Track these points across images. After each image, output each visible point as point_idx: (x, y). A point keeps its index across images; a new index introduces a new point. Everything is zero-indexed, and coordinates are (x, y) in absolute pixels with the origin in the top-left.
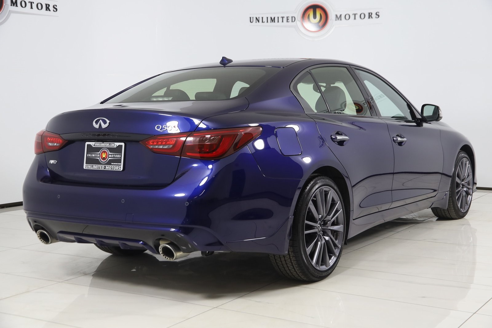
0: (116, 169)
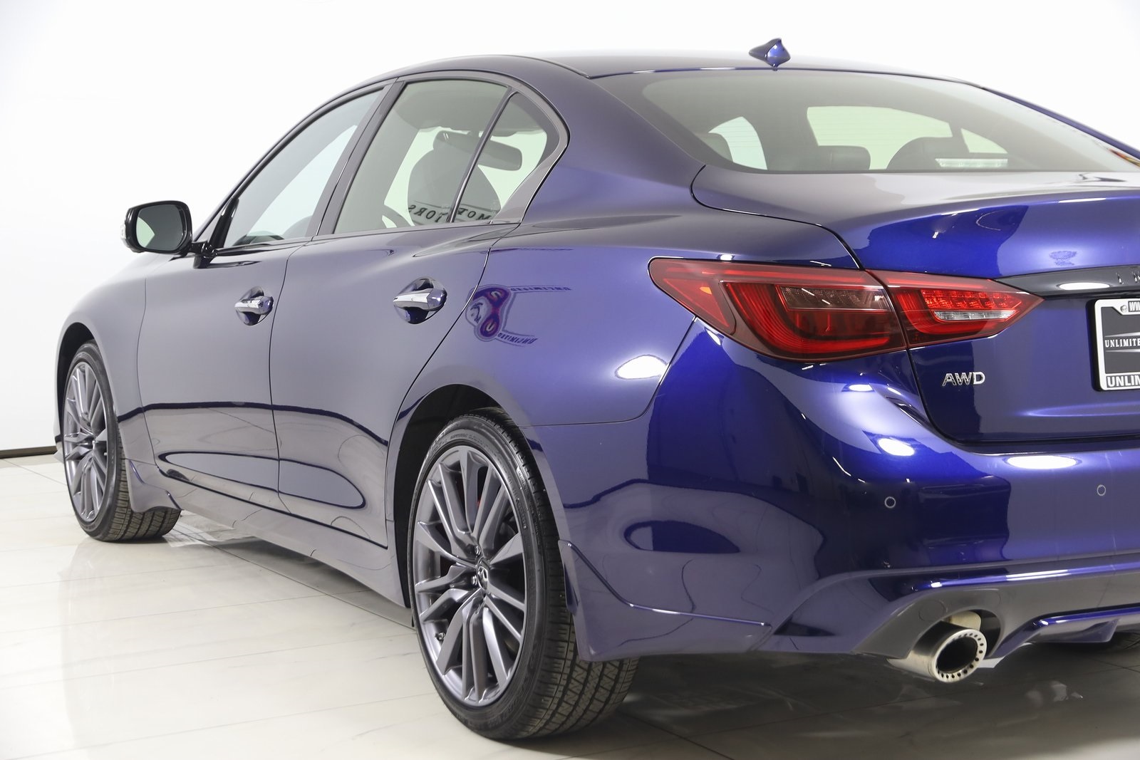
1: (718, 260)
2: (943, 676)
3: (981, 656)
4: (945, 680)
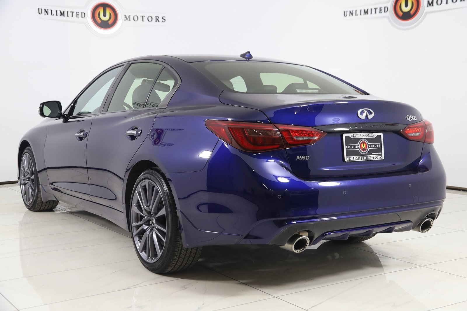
1: (228, 120)
2: (296, 251)
3: (308, 245)
4: (297, 252)
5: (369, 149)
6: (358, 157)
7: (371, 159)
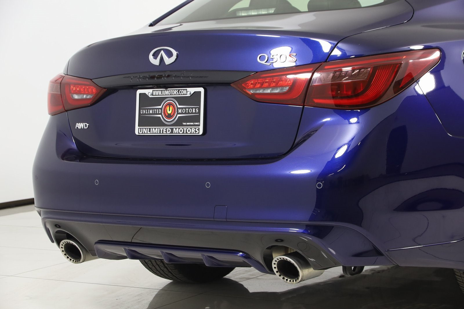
0: (191, 133)
5: (179, 115)
6: (157, 129)
7: (179, 133)
